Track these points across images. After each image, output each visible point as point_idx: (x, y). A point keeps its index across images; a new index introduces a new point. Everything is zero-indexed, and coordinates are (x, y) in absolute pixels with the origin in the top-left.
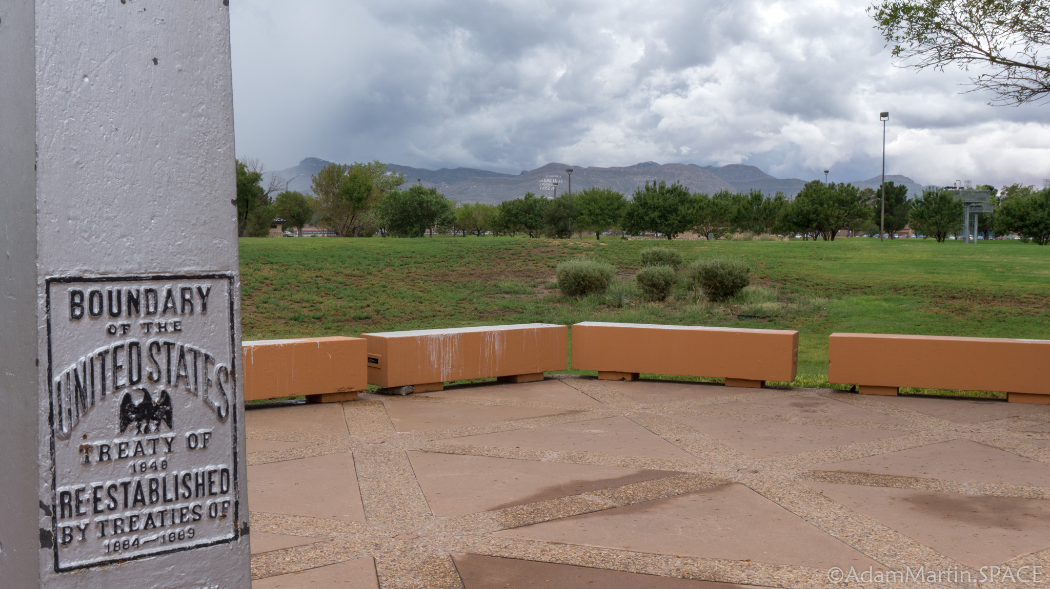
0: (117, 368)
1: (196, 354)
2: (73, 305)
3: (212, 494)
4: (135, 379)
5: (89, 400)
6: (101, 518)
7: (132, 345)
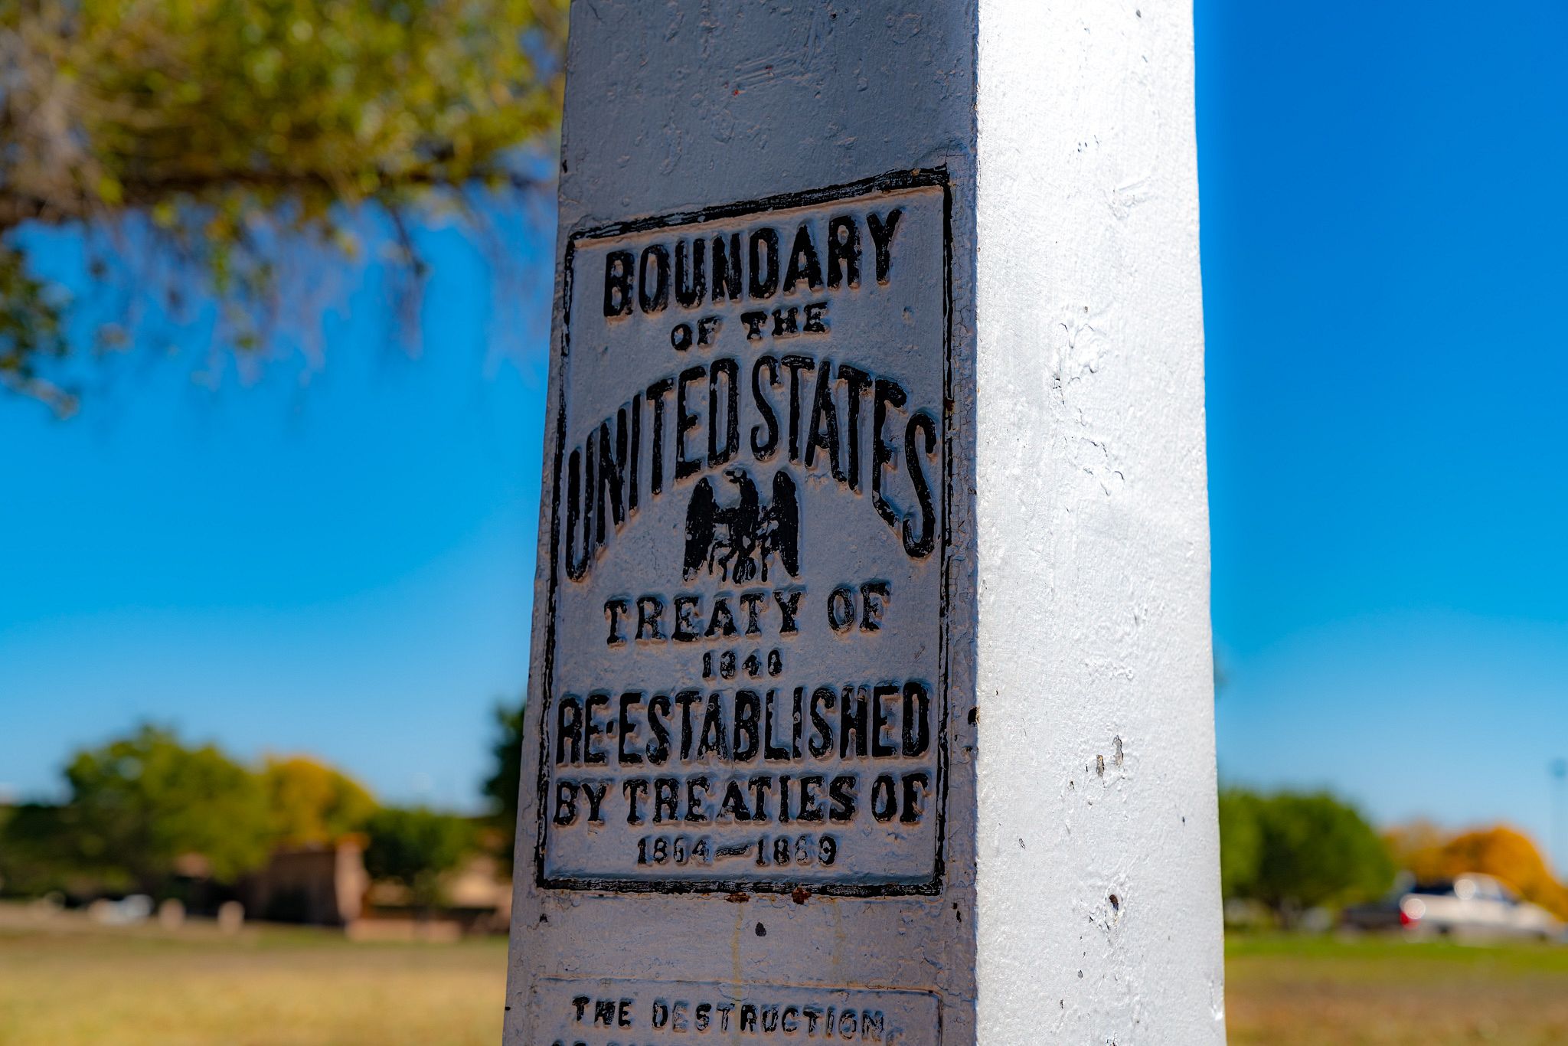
0: (686, 422)
1: (856, 378)
2: (610, 282)
3: (881, 752)
4: (722, 443)
5: (626, 492)
6: (633, 771)
7: (719, 365)
